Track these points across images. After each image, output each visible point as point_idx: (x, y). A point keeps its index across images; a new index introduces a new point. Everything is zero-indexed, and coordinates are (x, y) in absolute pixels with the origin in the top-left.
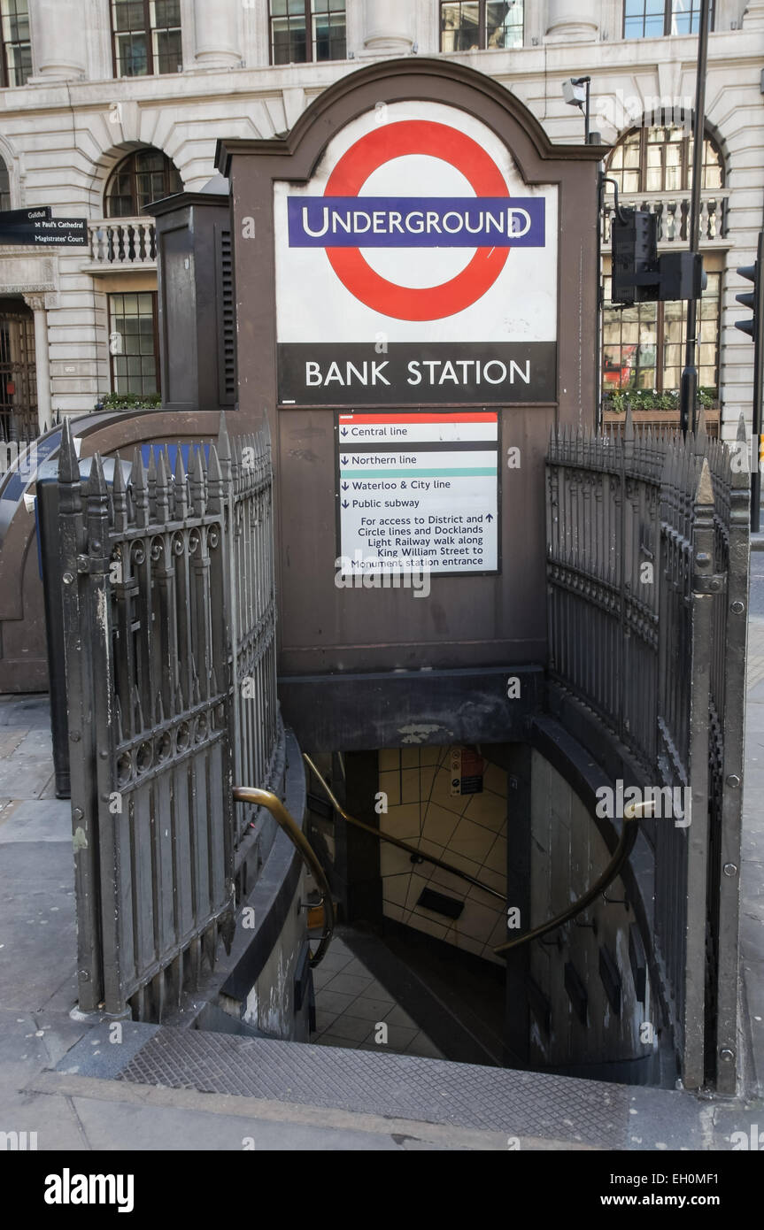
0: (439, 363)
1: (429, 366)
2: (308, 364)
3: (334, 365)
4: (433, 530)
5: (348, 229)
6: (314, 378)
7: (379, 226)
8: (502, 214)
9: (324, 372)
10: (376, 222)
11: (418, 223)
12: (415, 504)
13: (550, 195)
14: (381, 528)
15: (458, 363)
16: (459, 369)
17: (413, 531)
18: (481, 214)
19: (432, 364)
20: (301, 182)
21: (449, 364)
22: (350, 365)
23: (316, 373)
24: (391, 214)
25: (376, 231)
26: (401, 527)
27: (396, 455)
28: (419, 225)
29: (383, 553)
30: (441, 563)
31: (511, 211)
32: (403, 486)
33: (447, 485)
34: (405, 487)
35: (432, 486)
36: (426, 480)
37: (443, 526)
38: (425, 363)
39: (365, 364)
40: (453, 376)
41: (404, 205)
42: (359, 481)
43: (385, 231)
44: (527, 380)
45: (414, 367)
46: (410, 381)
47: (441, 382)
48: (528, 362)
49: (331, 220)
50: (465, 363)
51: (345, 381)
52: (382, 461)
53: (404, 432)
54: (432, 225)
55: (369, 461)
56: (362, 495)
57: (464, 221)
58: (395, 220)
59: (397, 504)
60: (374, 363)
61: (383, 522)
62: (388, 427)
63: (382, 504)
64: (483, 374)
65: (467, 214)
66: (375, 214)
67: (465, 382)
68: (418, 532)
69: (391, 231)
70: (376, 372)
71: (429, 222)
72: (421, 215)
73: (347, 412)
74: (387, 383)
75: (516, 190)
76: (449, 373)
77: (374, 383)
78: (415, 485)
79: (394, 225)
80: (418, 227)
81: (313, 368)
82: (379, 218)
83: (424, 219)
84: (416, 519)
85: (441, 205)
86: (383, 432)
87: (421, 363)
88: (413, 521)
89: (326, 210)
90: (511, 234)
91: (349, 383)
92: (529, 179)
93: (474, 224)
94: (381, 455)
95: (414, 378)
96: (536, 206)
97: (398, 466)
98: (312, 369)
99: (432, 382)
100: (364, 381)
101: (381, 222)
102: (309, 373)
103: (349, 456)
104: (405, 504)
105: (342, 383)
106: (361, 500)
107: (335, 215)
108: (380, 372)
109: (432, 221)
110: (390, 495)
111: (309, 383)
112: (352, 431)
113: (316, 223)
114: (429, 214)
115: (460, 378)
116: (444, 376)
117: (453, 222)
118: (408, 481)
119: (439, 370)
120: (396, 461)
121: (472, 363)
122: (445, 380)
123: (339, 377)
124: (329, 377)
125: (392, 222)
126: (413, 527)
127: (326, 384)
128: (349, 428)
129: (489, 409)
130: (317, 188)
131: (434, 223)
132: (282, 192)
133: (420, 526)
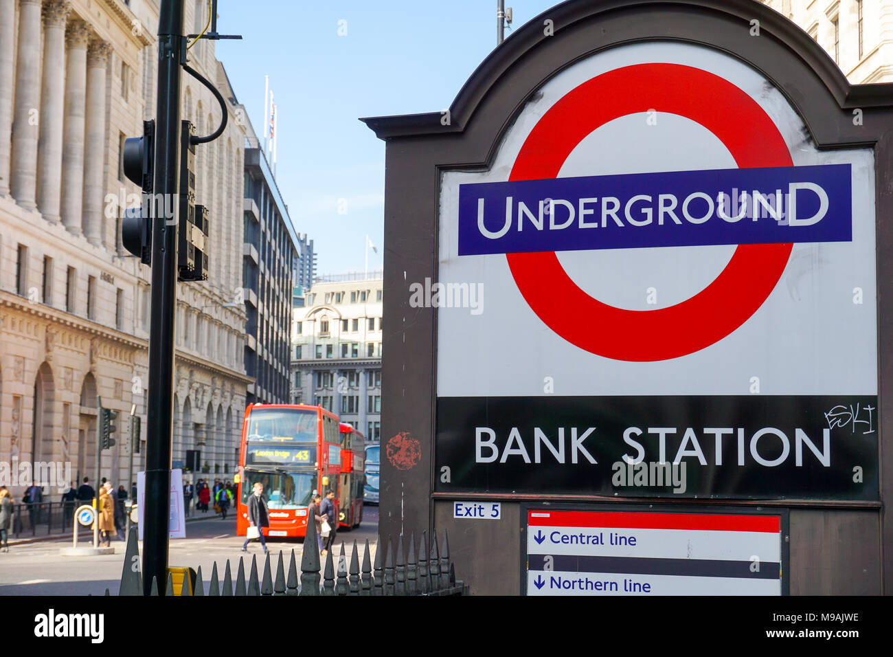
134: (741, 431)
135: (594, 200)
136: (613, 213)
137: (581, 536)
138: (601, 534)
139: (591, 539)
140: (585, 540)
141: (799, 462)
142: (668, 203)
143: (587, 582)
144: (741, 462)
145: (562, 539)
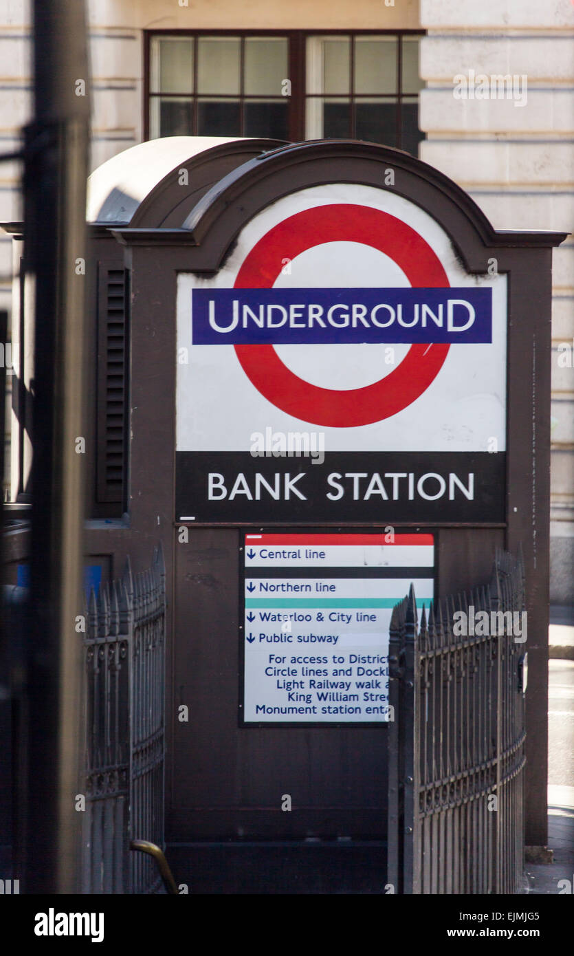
0: (365, 475)
1: (353, 478)
2: (211, 476)
3: (241, 478)
4: (355, 671)
5: (260, 324)
6: (217, 492)
7: (297, 321)
8: (441, 307)
9: (229, 485)
10: (293, 315)
11: (342, 316)
12: (333, 639)
13: (498, 286)
14: (293, 667)
15: (387, 475)
16: (388, 484)
17: (330, 672)
18: (417, 307)
19: (356, 476)
20: (210, 274)
21: (376, 478)
22: (259, 478)
23: (220, 485)
24: (311, 307)
25: (293, 325)
26: (316, 667)
27: (312, 582)
28: (344, 319)
29: (294, 697)
30: (363, 710)
31: (451, 303)
32: (320, 618)
33: (373, 618)
34: (322, 619)
35: (354, 619)
36: (347, 611)
37: (367, 666)
38: (348, 475)
39: (277, 476)
40: (382, 491)
41: (325, 297)
42: (267, 611)
43: (303, 326)
44: (470, 495)
45: (335, 480)
46: (330, 496)
47: (367, 497)
48: (471, 476)
49: (241, 313)
50: (396, 476)
51: (253, 493)
52: (296, 588)
53: (322, 555)
54: (358, 320)
55: (280, 588)
56: (269, 628)
57: (396, 314)
58: (315, 314)
59: (312, 638)
60: (287, 476)
61: (294, 660)
62: (303, 549)
63: (295, 639)
64: (416, 487)
65: (400, 307)
66: (293, 307)
67: (396, 497)
68: (336, 673)
69: (311, 325)
70: (289, 485)
71: (355, 315)
72: (346, 307)
73: (255, 531)
74: (302, 497)
75: (457, 279)
76: (376, 487)
77: (287, 497)
78: (334, 617)
79: (314, 320)
80: (342, 321)
81: (216, 480)
82: (297, 311)
83: (349, 312)
84: (334, 657)
85: (369, 296)
86: (296, 555)
87: (343, 475)
88: (330, 659)
89: (236, 304)
90: (451, 328)
91: (258, 497)
92: (472, 268)
93: (408, 316)
94: (294, 582)
95: (335, 492)
96: (482, 298)
97: (313, 594)
98: (215, 482)
99: (356, 497)
100: (276, 495)
101: (300, 315)
102: (211, 486)
103: (256, 582)
104: (322, 639)
105: (250, 497)
106: (269, 634)
107: (246, 309)
108: (295, 485)
109: (358, 315)
110: (306, 629)
111: (211, 497)
112: (259, 554)
113: (224, 319)
114: (355, 307)
115: (390, 492)
116: (370, 491)
117: (383, 316)
118: (326, 613)
119: (364, 484)
120: (312, 589)
121: (404, 475)
122: (372, 495)
123: (247, 491)
124: (235, 491)
125: (311, 316)
126: (331, 667)
127: (232, 498)
128: (257, 549)
129: (424, 530)
130: (226, 279)
131: (361, 316)
132: (186, 285)
133: (338, 667)
134: (411, 476)
135: (302, 306)
136: (317, 316)
137: (284, 552)
138: (299, 551)
139: (291, 555)
140: (286, 555)
141: (452, 497)
142: (359, 311)
143: (288, 586)
144: (411, 497)
145: (269, 555)
